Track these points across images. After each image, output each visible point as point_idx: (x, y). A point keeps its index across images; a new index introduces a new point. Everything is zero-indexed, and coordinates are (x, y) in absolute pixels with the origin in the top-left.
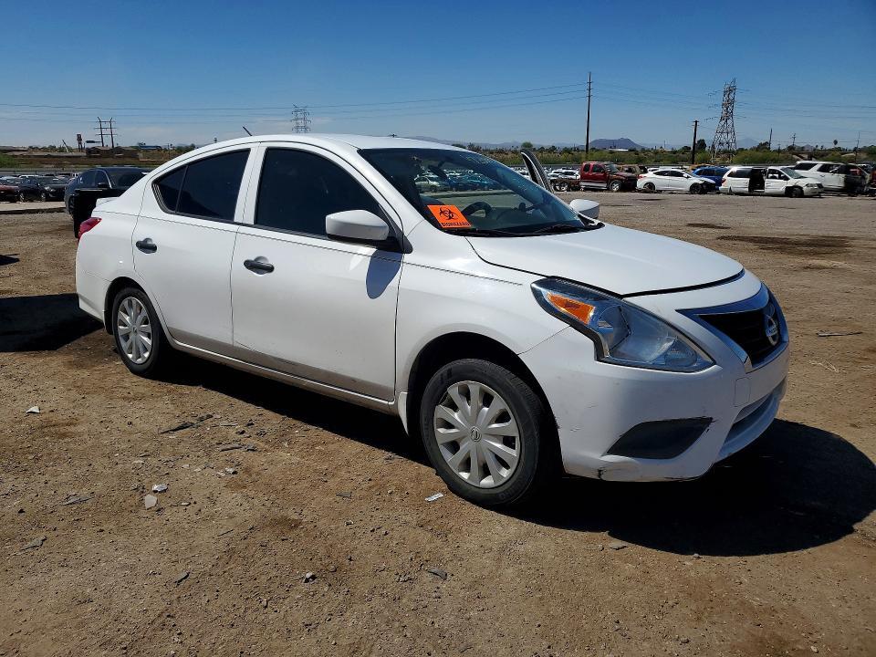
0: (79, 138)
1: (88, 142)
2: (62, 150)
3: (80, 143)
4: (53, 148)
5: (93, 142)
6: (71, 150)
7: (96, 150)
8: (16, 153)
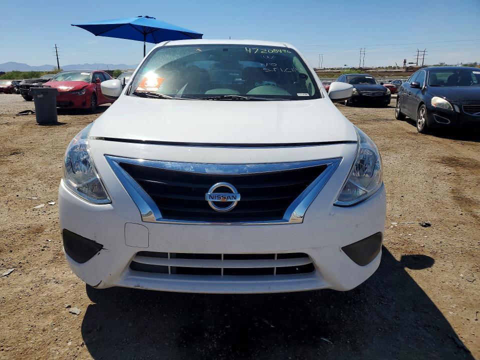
0: (405, 62)
1: (409, 63)
2: (394, 68)
3: (405, 64)
4: (390, 67)
5: (412, 63)
6: (399, 68)
7: (411, 68)
8: (370, 71)
